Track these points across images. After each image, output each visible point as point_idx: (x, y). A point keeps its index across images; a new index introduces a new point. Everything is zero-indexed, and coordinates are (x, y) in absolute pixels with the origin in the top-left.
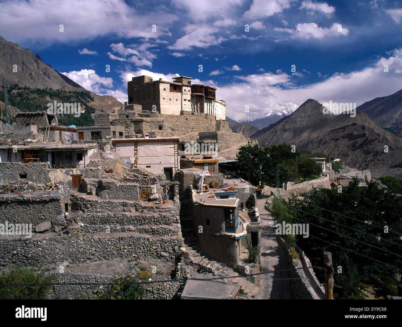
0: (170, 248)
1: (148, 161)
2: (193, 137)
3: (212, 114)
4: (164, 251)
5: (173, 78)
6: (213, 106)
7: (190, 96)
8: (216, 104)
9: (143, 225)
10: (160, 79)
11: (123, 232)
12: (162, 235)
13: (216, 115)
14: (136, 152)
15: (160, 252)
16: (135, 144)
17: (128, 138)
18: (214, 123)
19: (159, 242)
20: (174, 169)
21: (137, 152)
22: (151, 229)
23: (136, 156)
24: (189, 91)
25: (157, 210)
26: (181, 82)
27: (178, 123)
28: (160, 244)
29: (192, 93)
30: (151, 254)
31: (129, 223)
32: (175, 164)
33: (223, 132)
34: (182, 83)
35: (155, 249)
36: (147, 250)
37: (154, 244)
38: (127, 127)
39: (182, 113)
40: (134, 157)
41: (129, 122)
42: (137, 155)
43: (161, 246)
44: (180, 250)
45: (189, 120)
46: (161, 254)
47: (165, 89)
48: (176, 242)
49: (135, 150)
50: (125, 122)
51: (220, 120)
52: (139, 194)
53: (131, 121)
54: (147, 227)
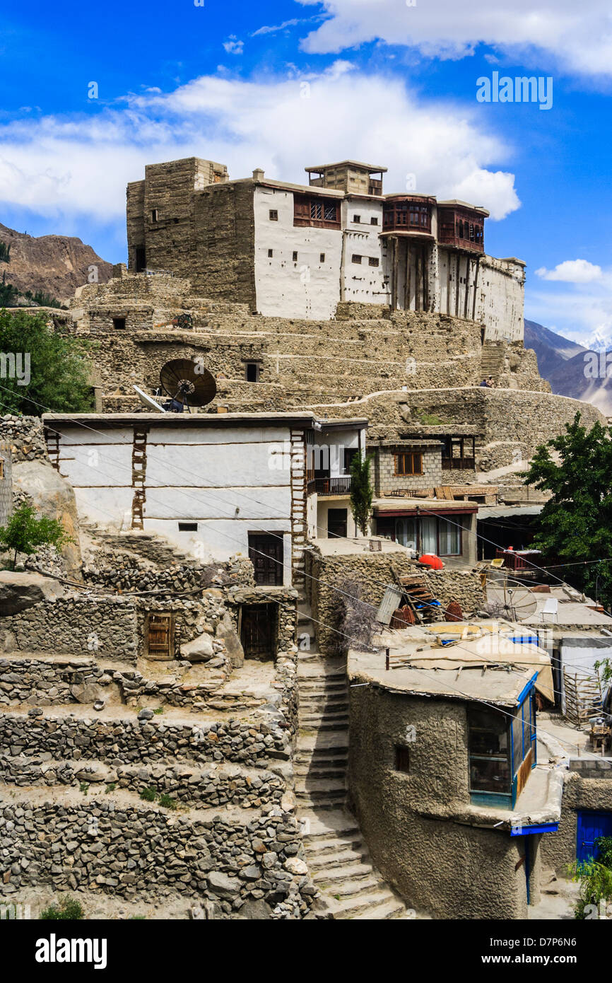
0: (246, 858)
1: (189, 506)
2: (383, 410)
3: (470, 316)
4: (221, 870)
5: (309, 171)
6: (471, 283)
7: (379, 242)
8: (486, 275)
9: (145, 763)
10: (256, 172)
11: (65, 784)
12: (215, 802)
13: (486, 321)
14: (138, 467)
15: (207, 871)
16: (136, 438)
17: (118, 409)
18: (474, 353)
19: (204, 831)
20: (287, 538)
21: (144, 468)
22: (175, 777)
23: (138, 484)
24: (374, 221)
25: (203, 703)
26: (342, 183)
27: (326, 354)
28: (208, 842)
29: (384, 229)
30: (169, 876)
31: (88, 750)
32: (292, 519)
33: (513, 389)
34: (345, 189)
35: (187, 859)
36: (156, 859)
37: (183, 840)
38: (117, 368)
39: (344, 311)
40: (133, 486)
41: (125, 345)
42: (143, 480)
43: (211, 848)
44: (283, 867)
45: (369, 339)
46: (208, 881)
47: (273, 215)
48: (268, 835)
49: (136, 460)
50: (112, 343)
51: (499, 343)
52: (135, 637)
53: (136, 343)
54: (157, 768)
